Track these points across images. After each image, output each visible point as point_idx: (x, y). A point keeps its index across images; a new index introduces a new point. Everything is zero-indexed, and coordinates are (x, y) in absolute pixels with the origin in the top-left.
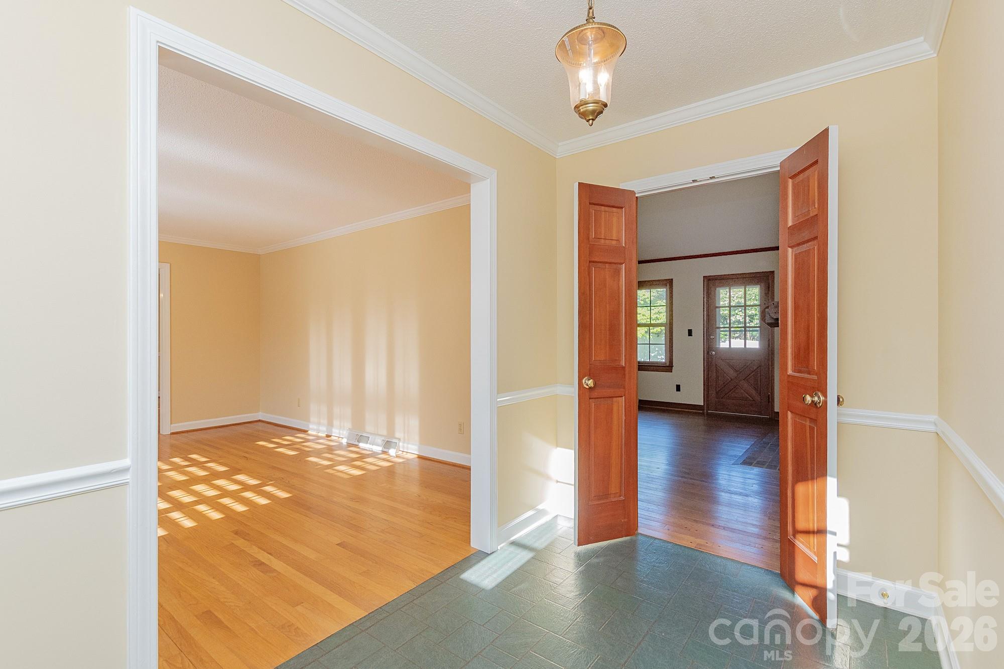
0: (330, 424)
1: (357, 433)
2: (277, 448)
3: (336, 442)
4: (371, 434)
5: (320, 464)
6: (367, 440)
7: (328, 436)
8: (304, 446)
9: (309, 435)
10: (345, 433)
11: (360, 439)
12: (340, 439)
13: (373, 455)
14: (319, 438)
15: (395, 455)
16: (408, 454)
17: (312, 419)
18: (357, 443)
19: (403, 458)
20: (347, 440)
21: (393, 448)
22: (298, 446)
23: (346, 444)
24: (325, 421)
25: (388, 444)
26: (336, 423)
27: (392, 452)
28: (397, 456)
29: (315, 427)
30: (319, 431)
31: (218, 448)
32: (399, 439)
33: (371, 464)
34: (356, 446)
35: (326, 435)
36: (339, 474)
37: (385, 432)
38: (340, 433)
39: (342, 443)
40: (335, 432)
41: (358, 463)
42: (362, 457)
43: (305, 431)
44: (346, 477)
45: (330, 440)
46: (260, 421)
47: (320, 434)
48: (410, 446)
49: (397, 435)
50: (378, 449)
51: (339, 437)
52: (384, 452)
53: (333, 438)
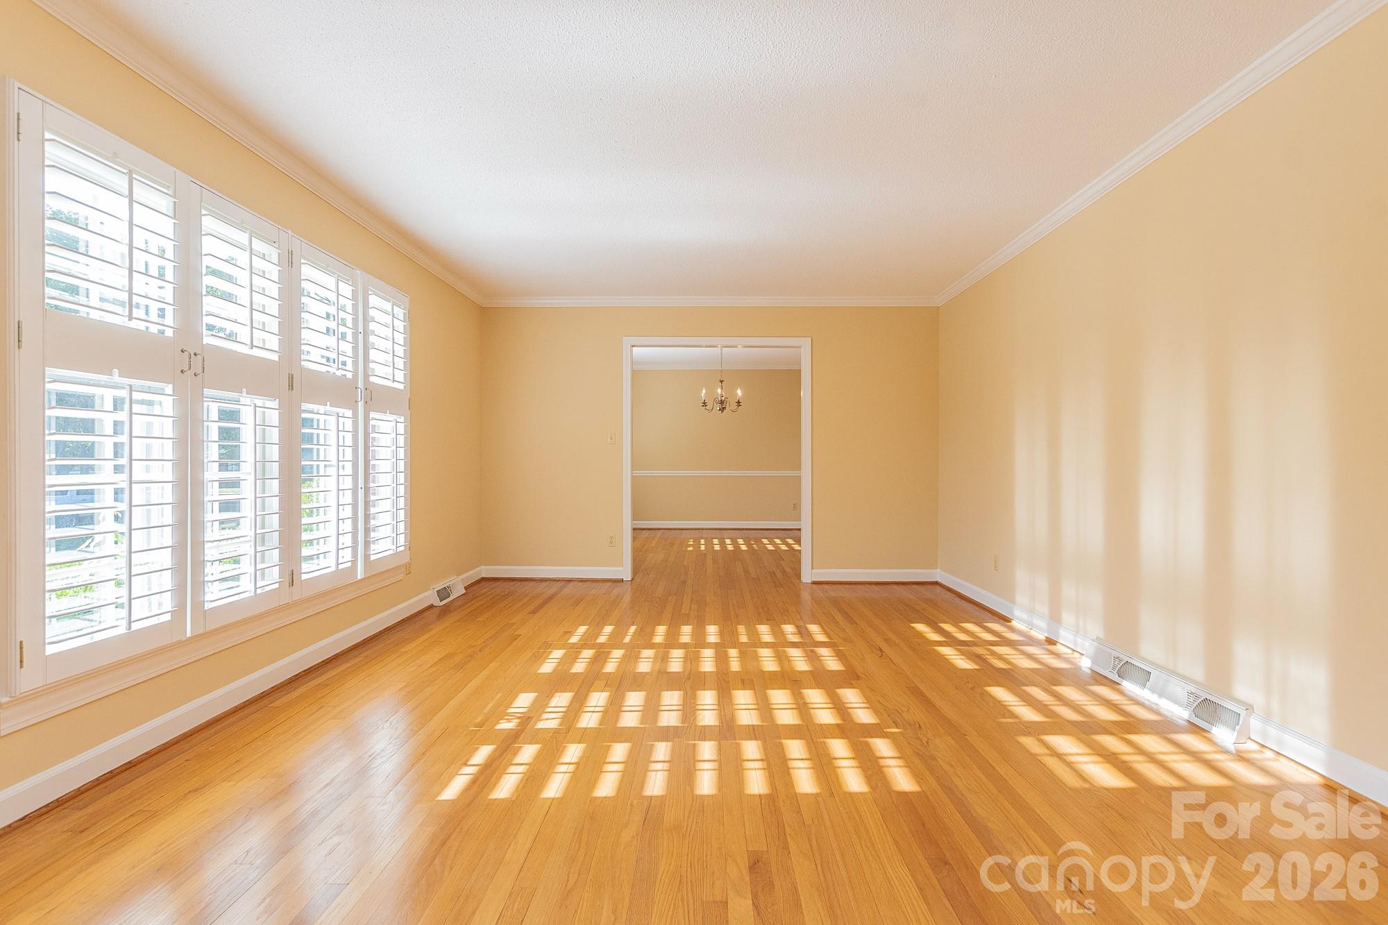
0: (1055, 618)
1: (1116, 654)
2: (940, 644)
3: (1067, 660)
4: (1157, 666)
5: (1013, 715)
6: (1144, 677)
7: (1050, 642)
8: (993, 653)
9: (1013, 630)
10: (1087, 646)
11: (1125, 669)
12: (1076, 655)
13: (1164, 728)
14: (1032, 641)
15: (1232, 748)
16: (1282, 760)
17: (1019, 599)
18: (1115, 678)
19: (1265, 771)
20: (1093, 662)
21: (1226, 724)
22: (979, 650)
23: (1089, 671)
24: (1044, 609)
25: (1208, 709)
26: (1068, 617)
27: (1223, 735)
28: (1241, 757)
29: (1025, 616)
30: (1031, 625)
31: (852, 621)
32: (1249, 708)
33: (1152, 758)
34: (1113, 685)
35: (1047, 637)
36: (1051, 762)
37: (1197, 672)
38: (1076, 643)
39: (1079, 668)
40: (1065, 637)
41: (1110, 742)
42: (1128, 726)
43: (1005, 620)
44: (1071, 780)
45: (1052, 653)
46: (936, 583)
47: (1034, 633)
48: (1289, 739)
49: (1242, 691)
50: (1181, 713)
51: (1074, 650)
52: (1195, 729)
53: (1059, 648)
